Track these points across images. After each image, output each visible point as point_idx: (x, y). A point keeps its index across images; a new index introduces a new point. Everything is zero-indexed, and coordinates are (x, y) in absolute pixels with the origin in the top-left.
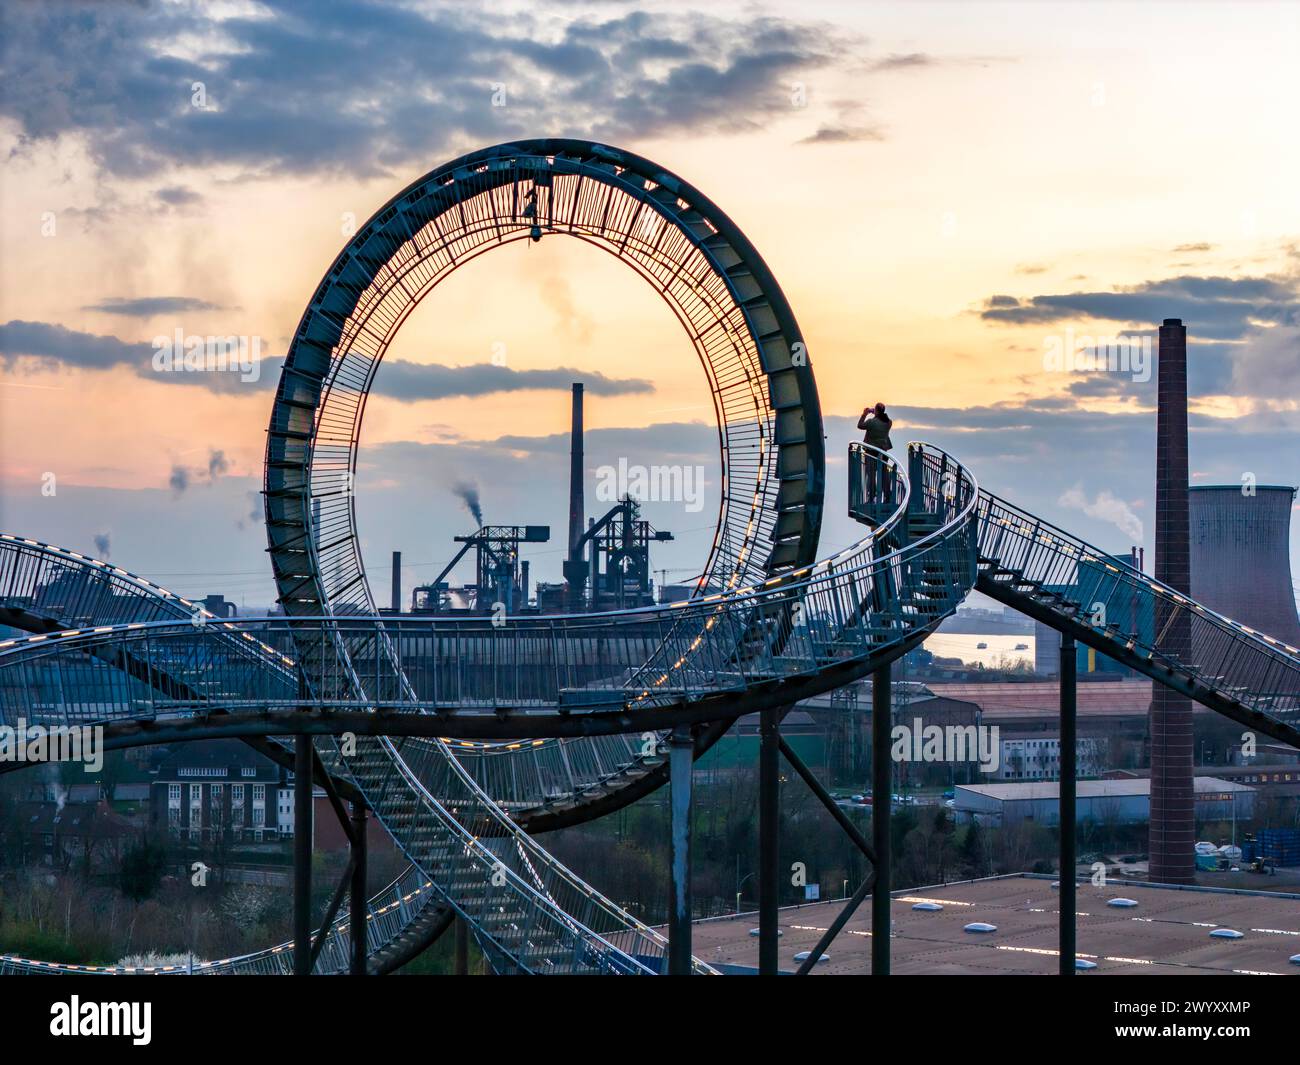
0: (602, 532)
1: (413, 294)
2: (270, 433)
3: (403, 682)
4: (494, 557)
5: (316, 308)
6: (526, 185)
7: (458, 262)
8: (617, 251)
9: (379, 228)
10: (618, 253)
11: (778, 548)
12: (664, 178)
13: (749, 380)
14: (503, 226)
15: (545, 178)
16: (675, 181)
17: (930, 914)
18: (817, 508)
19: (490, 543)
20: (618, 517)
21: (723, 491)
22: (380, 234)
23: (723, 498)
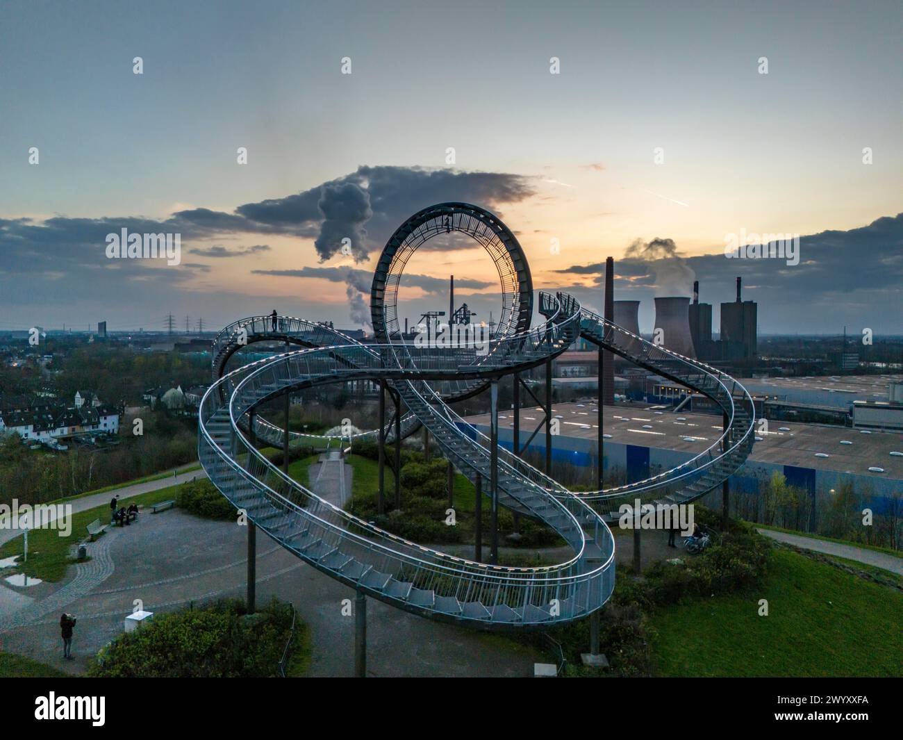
0: (458, 313)
7: (425, 239)
10: (473, 236)
11: (519, 322)
12: (486, 214)
13: (511, 273)
14: (438, 229)
15: (451, 214)
16: (490, 214)
20: (462, 309)
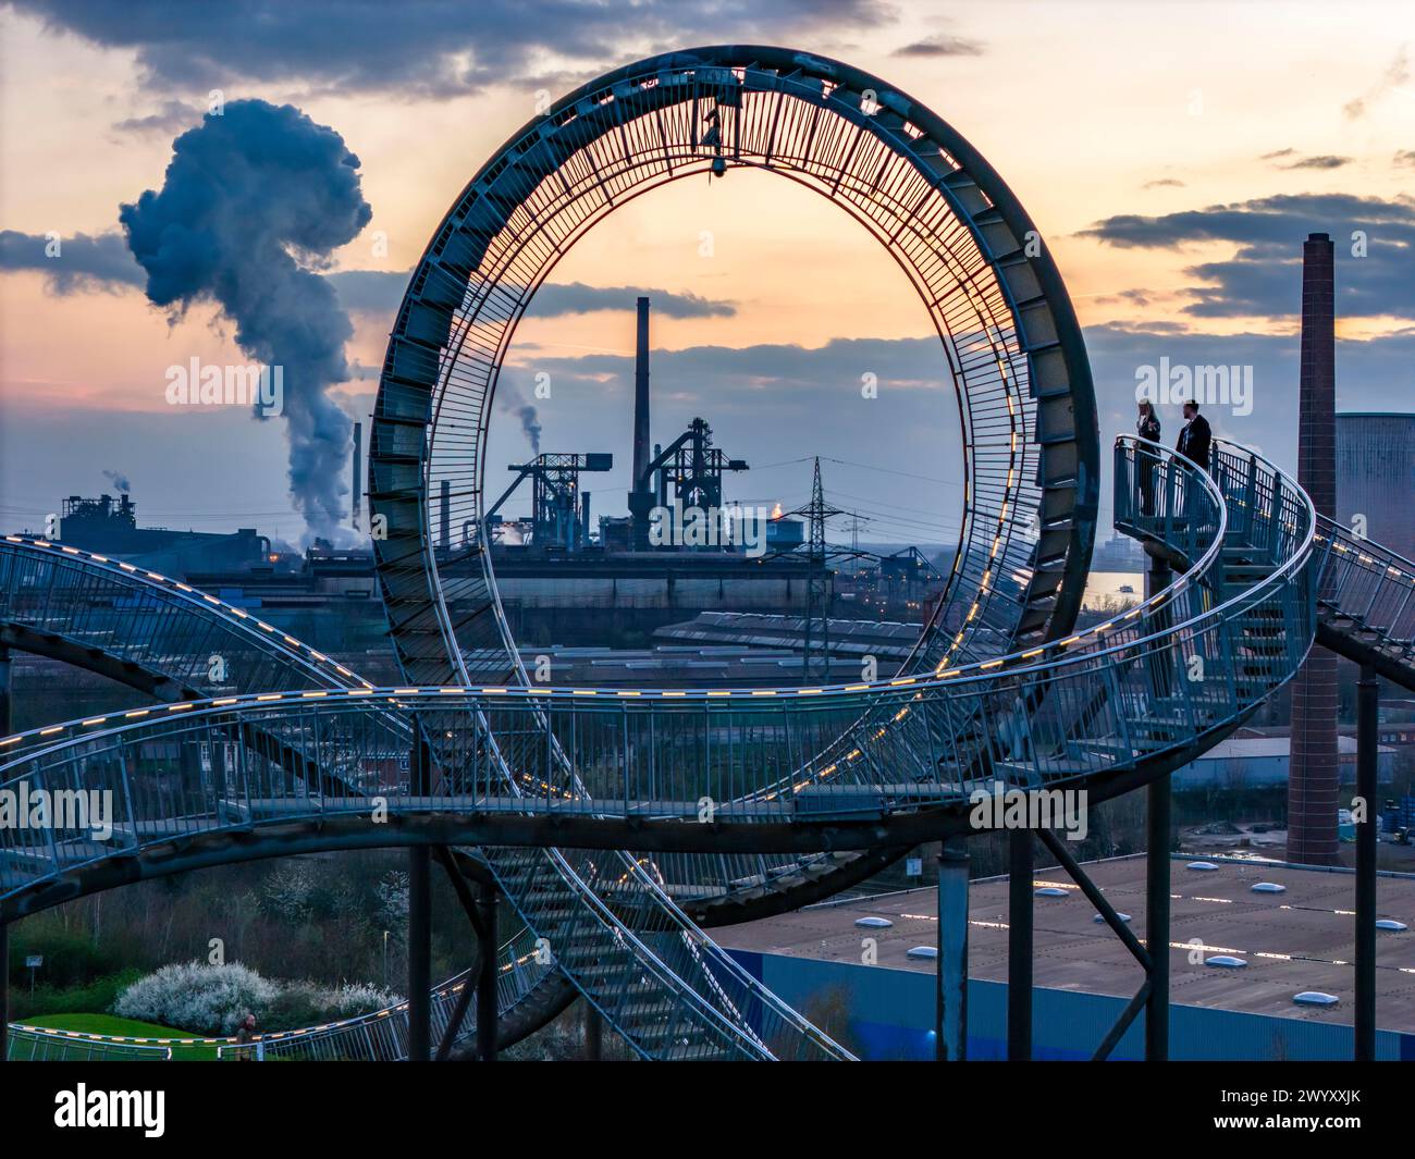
0: (671, 461)
1: (557, 243)
2: (375, 419)
3: (553, 747)
4: (552, 488)
5: (435, 260)
6: (707, 104)
7: (616, 202)
8: (829, 191)
9: (514, 159)
10: (830, 194)
11: (1039, 575)
12: (890, 98)
13: (998, 359)
14: (674, 157)
15: (731, 96)
16: (902, 101)
17: (1055, 901)
18: (1090, 524)
19: (548, 472)
20: (689, 444)
21: (966, 502)
22: (517, 166)
23: (966, 510)
